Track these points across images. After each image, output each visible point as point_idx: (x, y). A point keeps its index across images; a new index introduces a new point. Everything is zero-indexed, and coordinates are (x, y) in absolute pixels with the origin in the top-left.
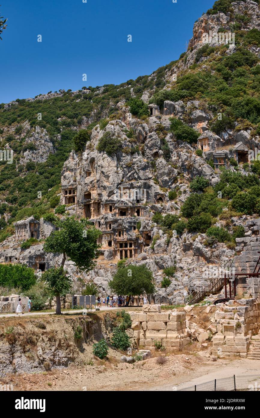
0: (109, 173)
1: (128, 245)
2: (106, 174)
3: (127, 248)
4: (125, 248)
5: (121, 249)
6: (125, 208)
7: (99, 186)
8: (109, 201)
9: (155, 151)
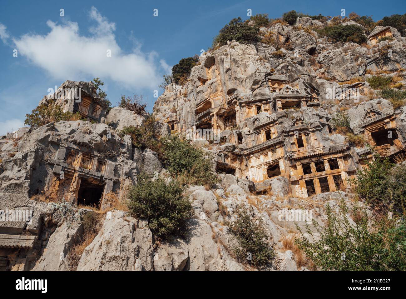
0: (246, 61)
1: (327, 166)
2: (240, 63)
3: (324, 173)
4: (320, 173)
5: (308, 177)
6: (295, 100)
7: (230, 79)
8: (255, 95)
9: (309, 47)
